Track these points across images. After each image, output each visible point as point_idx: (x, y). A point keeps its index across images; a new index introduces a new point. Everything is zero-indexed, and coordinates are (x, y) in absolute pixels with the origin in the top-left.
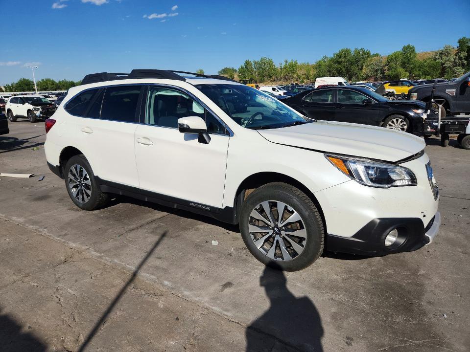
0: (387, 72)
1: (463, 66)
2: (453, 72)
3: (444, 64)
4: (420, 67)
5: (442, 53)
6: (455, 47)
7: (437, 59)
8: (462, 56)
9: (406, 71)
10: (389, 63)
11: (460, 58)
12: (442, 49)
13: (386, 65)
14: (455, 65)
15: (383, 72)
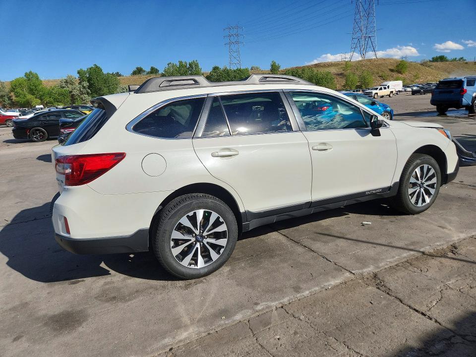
0: (14, 98)
1: (88, 93)
2: (82, 99)
3: (71, 92)
4: (50, 94)
5: (66, 82)
6: (77, 78)
7: (64, 87)
8: (85, 85)
9: (36, 98)
10: (14, 89)
11: (84, 87)
12: (66, 78)
13: (12, 91)
14: (82, 93)
15: (10, 98)
